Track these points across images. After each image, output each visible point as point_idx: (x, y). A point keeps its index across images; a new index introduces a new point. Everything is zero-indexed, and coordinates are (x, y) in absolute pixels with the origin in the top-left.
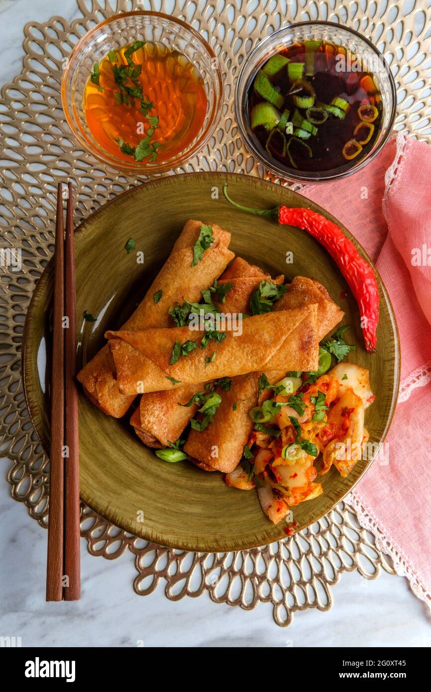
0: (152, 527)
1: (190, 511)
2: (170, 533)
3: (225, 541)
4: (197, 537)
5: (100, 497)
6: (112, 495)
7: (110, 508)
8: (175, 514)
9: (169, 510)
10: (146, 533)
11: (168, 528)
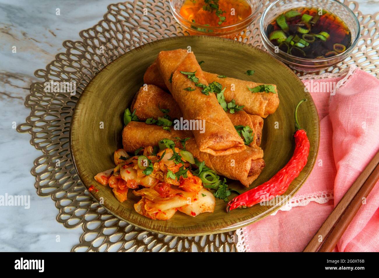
0: (81, 115)
1: (95, 135)
2: (79, 124)
3: (79, 155)
4: (79, 139)
5: (94, 87)
6: (97, 93)
7: (89, 92)
8: (91, 127)
9: (93, 123)
10: (77, 112)
11: (82, 124)
